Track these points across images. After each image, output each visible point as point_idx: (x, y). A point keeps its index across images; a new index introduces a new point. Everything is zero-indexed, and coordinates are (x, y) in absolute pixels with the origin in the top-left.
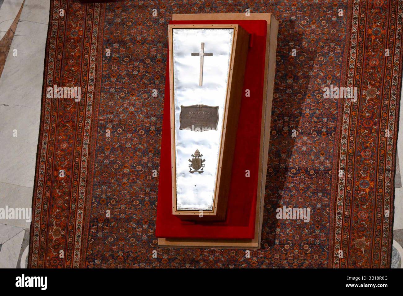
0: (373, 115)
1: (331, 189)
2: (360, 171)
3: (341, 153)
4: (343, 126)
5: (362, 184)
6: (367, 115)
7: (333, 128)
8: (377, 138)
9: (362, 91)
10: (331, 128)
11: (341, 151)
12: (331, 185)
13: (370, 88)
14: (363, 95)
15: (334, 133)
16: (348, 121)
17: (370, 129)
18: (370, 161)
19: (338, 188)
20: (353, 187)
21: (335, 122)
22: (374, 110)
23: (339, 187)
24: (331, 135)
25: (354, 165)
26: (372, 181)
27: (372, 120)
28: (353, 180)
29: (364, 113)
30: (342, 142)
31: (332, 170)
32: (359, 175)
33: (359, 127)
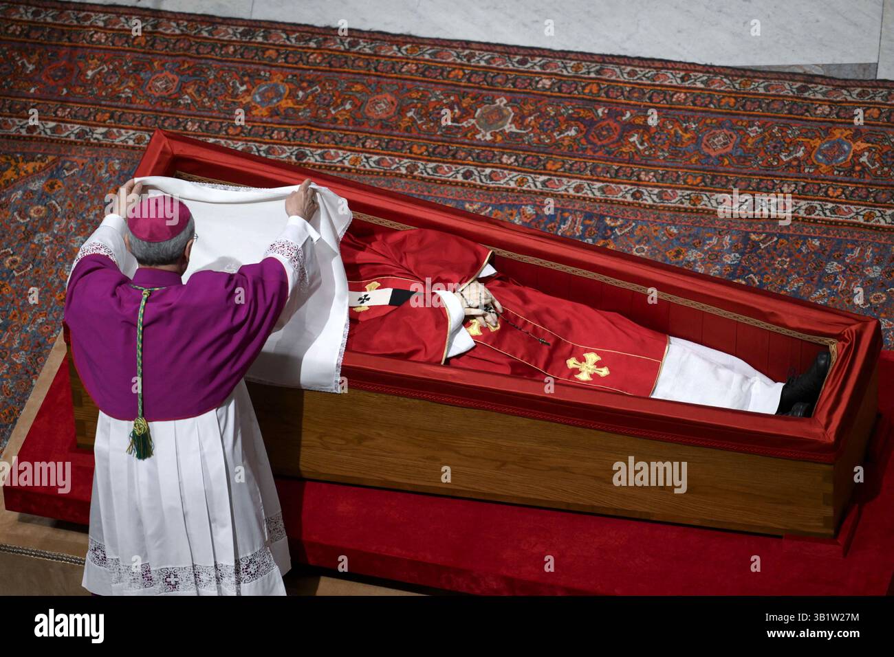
0: (578, 119)
1: (819, 239)
2: (779, 160)
3: (694, 205)
4: (591, 195)
5: (830, 159)
6: (572, 133)
7: (588, 222)
8: (670, 112)
9: (475, 142)
10: (586, 227)
11: (687, 205)
12: (806, 238)
13: (473, 121)
14: (493, 141)
15: (608, 221)
16: (575, 183)
17: (631, 127)
18: (752, 135)
19: (823, 220)
20: (836, 181)
21: (566, 214)
22: (562, 115)
23: (823, 217)
24: (612, 229)
25: (750, 174)
26: (828, 132)
27: (598, 122)
28: (809, 181)
29: (563, 139)
30: (650, 202)
31: (748, 233)
32: (795, 163)
33: (612, 156)
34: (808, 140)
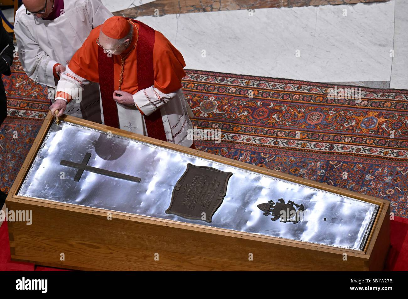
0: (248, 107)
1: (362, 163)
2: (343, 126)
3: (303, 147)
4: (254, 143)
5: (367, 126)
6: (246, 113)
7: (253, 156)
8: (292, 104)
9: (200, 118)
10: (252, 158)
11: (300, 147)
12: (356, 163)
13: (199, 108)
14: (208, 117)
15: (262, 155)
16: (247, 137)
17: (273, 111)
18: (331, 115)
19: (364, 155)
20: (370, 136)
21: (243, 152)
22: (241, 105)
23: (364, 153)
24: (264, 158)
25: (330, 133)
26: (366, 113)
27: (258, 108)
28: (358, 136)
29: (241, 117)
30: (282, 146)
31: (328, 161)
32: (351, 128)
33: (264, 125)
34: (357, 117)
